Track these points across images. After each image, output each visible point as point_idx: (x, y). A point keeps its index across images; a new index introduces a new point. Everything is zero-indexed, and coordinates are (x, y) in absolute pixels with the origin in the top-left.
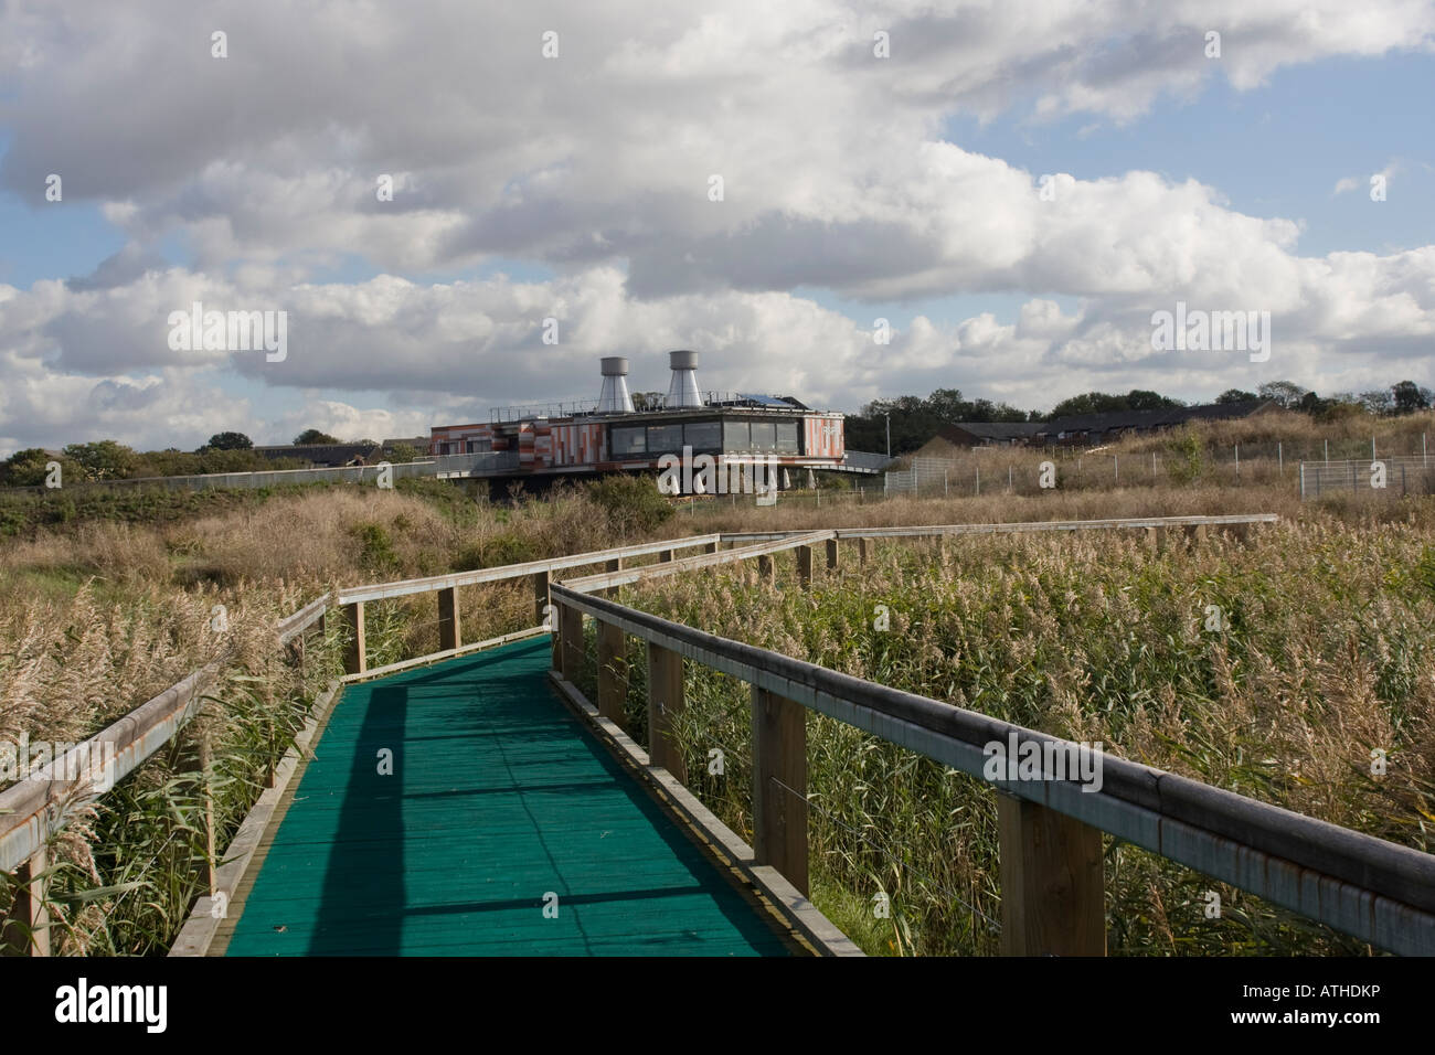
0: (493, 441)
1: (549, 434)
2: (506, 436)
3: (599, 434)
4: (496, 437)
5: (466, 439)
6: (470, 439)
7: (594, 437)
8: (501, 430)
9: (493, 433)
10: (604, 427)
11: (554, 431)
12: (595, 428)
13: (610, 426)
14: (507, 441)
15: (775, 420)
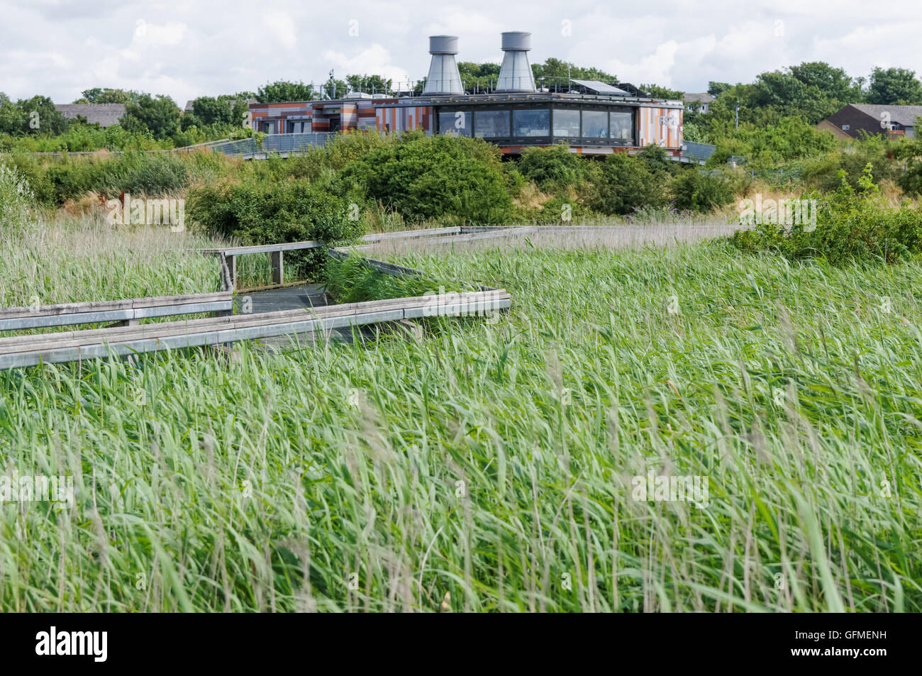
0: (314, 120)
1: (373, 115)
2: (327, 116)
3: (425, 118)
4: (317, 116)
5: (286, 117)
6: (289, 117)
7: (421, 121)
8: (321, 109)
9: (314, 112)
10: (431, 108)
11: (379, 112)
12: (422, 111)
13: (437, 108)
14: (328, 120)
15: (608, 108)
